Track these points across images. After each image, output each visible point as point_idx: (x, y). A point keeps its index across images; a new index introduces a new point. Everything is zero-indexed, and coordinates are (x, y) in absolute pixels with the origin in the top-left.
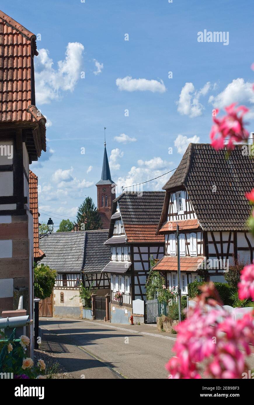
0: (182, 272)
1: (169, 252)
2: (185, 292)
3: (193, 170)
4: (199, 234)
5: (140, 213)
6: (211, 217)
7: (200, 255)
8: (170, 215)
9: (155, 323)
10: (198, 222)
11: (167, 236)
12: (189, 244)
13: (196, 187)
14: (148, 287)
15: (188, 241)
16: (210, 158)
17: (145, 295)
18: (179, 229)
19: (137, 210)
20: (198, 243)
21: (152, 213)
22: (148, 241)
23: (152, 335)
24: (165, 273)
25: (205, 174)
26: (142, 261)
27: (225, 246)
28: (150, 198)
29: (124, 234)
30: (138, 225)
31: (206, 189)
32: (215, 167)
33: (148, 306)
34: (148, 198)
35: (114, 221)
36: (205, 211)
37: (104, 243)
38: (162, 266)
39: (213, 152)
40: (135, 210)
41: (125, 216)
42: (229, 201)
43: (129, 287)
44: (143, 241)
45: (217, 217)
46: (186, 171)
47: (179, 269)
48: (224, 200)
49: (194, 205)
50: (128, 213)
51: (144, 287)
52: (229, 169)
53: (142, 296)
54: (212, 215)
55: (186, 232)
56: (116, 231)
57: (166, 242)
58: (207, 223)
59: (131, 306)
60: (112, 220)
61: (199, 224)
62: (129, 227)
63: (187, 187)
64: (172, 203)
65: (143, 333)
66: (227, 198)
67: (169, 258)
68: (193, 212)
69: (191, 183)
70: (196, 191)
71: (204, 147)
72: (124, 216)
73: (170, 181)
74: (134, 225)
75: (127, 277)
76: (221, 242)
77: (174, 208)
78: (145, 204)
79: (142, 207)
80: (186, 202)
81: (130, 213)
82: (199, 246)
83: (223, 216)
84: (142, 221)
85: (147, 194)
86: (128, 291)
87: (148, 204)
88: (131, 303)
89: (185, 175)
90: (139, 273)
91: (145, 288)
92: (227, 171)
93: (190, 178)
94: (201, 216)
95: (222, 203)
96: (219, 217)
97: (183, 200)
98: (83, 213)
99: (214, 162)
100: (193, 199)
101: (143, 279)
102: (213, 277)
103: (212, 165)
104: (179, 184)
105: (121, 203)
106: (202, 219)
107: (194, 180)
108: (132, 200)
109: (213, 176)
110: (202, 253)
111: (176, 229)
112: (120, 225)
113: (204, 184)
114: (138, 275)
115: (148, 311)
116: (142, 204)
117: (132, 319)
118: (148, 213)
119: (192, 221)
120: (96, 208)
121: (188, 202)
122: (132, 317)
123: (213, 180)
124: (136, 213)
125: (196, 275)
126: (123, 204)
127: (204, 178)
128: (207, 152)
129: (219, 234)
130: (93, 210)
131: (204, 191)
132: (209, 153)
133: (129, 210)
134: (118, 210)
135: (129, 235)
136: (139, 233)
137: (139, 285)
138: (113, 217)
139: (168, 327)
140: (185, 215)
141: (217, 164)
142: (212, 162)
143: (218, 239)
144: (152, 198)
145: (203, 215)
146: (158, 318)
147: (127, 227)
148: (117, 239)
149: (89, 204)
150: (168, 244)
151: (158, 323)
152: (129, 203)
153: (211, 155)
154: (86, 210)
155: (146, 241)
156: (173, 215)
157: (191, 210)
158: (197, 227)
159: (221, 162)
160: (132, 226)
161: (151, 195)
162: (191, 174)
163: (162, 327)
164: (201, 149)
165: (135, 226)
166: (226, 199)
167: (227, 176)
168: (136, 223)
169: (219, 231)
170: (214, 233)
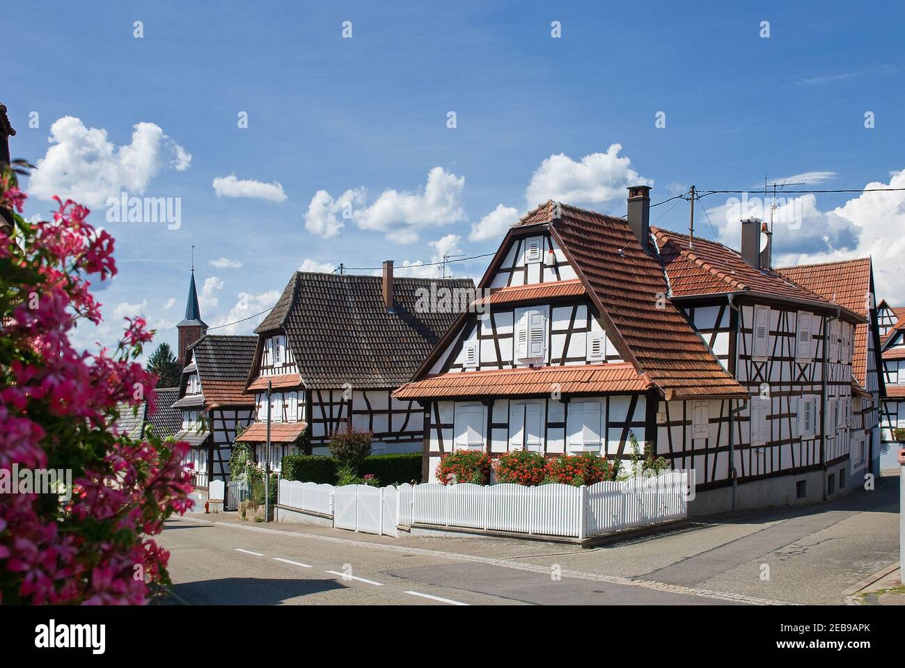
0: (273, 443)
1: (259, 417)
2: (277, 470)
3: (297, 308)
4: (301, 393)
5: (226, 365)
6: (319, 371)
7: (301, 421)
8: (264, 368)
9: (237, 510)
10: (300, 377)
11: (258, 396)
12: (287, 406)
13: (300, 331)
14: (232, 464)
15: (287, 402)
16: (323, 292)
17: (228, 474)
18: (272, 387)
19: (222, 361)
20: (299, 405)
21: (243, 366)
22: (236, 403)
23: (228, 525)
24: (253, 445)
25: (314, 313)
26: (225, 430)
27: (336, 409)
28: (242, 344)
29: (201, 393)
30: (222, 381)
31: (314, 333)
32: (329, 305)
33: (230, 490)
34: (239, 344)
35: (188, 376)
36: (310, 363)
37: (172, 406)
38: (249, 436)
39: (327, 285)
40: (219, 361)
41: (204, 369)
42: (346, 350)
43: (205, 464)
44: (229, 403)
45: (327, 371)
46: (287, 308)
47: (268, 439)
48: (339, 348)
49: (296, 355)
50: (209, 365)
51: (227, 464)
52: (348, 308)
53: (224, 476)
54: (320, 368)
55: (284, 391)
56: (189, 390)
57: (257, 404)
58: (313, 379)
59: (208, 490)
60: (185, 374)
61: (301, 380)
62: (208, 385)
63: (288, 331)
64: (267, 352)
65: (217, 523)
66: (342, 345)
67: (260, 425)
68: (293, 364)
69: (294, 325)
70: (300, 336)
71: (315, 278)
72: (201, 369)
73: (265, 321)
74: (216, 381)
75: (203, 452)
76: (331, 404)
77: (269, 359)
78: (234, 353)
79: (229, 357)
80: (286, 350)
81: (212, 365)
82: (300, 408)
83: (336, 370)
84: (229, 377)
85: (237, 340)
86: (204, 470)
87: (239, 353)
88: (207, 486)
89: (285, 314)
90: (221, 446)
91: (229, 465)
92: (345, 310)
93: (292, 319)
94: (304, 370)
95: (335, 353)
96: (330, 371)
97: (282, 348)
98: (156, 365)
99: (328, 298)
100: (294, 346)
101: (225, 454)
102: (317, 448)
103: (325, 302)
104: (277, 326)
105: (198, 351)
106: (306, 374)
107: (298, 321)
108: (215, 348)
109: (325, 317)
110: (304, 418)
111: (267, 387)
112: (196, 381)
113: (312, 327)
114: (219, 449)
115: (230, 496)
116: (231, 353)
117: (207, 506)
118: (238, 366)
119: (293, 376)
120: (175, 358)
121: (288, 351)
122: (208, 503)
123: (325, 321)
124: (220, 366)
125: (294, 447)
126: (201, 352)
127: (312, 319)
128: (320, 284)
129: (328, 392)
130: (171, 361)
131: (312, 337)
132: (329, 286)
133: (210, 361)
134: (194, 360)
135: (207, 395)
136: (224, 391)
137: (221, 461)
138: (185, 370)
139: (252, 515)
140: (284, 368)
141: (332, 301)
142: (325, 298)
143: (326, 399)
144: (244, 344)
145: (308, 368)
146: (240, 503)
147: (205, 384)
148: (191, 400)
149: (165, 353)
150: (260, 407)
151: (240, 509)
152: (210, 352)
153: (324, 288)
154: (160, 362)
155: (233, 403)
156: (267, 368)
157: (292, 361)
158: (298, 384)
159: (338, 298)
160: (214, 383)
161: (243, 340)
162: (294, 313)
163: (244, 514)
164: (310, 280)
165: (217, 383)
166: (341, 347)
167: (345, 317)
168: (219, 378)
169: (328, 389)
170: (321, 392)
